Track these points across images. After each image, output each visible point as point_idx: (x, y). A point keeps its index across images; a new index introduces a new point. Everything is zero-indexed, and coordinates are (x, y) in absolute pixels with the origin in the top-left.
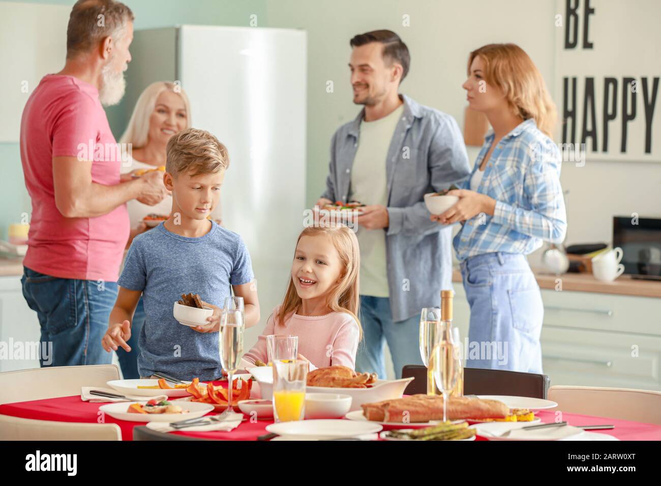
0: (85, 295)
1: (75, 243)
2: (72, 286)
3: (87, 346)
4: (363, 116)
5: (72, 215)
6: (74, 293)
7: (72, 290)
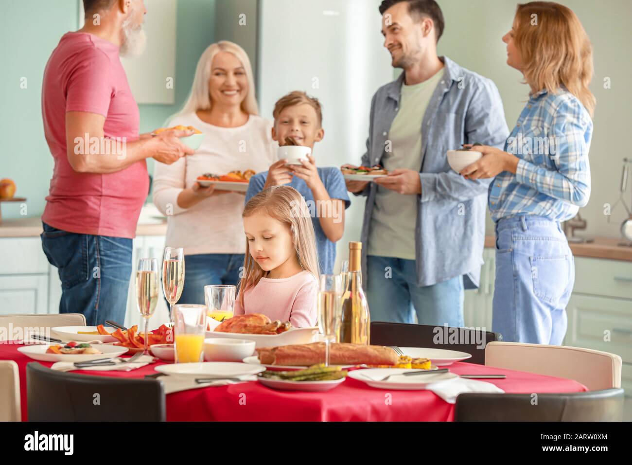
0: (97, 250)
1: (87, 199)
2: (84, 241)
3: (98, 301)
4: (403, 80)
5: (83, 169)
6: (86, 247)
7: (84, 245)
